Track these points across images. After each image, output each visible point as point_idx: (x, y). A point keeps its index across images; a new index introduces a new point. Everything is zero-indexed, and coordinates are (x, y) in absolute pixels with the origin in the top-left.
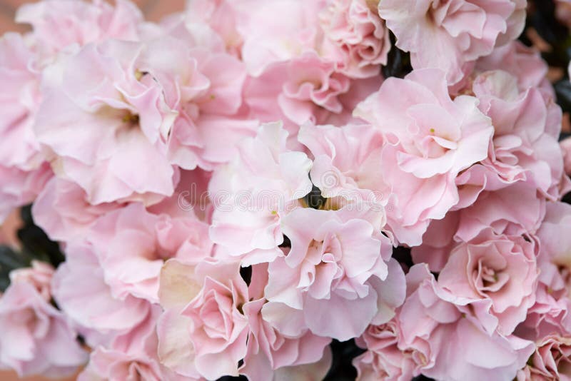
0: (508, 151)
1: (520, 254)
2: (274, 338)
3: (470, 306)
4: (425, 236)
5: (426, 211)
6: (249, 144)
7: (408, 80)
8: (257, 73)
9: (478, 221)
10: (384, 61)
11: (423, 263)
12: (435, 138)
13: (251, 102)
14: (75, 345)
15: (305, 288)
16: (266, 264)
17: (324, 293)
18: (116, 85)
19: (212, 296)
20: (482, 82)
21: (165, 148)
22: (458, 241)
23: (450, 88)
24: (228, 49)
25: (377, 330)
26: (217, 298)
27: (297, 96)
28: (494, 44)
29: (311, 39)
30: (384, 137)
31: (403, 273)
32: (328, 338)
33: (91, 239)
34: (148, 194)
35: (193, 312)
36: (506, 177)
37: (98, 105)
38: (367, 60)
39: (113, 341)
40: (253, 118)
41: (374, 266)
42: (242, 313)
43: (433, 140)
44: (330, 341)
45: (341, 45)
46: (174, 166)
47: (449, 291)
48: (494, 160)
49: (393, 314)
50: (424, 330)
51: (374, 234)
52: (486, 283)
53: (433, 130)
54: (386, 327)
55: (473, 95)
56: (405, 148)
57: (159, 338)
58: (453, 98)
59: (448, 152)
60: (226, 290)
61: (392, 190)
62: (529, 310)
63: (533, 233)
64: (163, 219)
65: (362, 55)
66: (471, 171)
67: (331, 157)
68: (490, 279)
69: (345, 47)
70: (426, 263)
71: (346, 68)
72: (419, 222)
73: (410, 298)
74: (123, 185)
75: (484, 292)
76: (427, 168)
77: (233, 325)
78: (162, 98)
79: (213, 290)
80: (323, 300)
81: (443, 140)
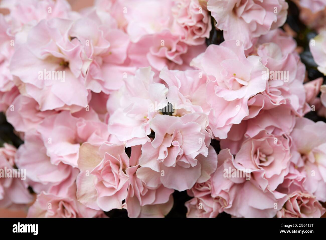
0: (276, 88)
1: (281, 145)
2: (142, 189)
3: (252, 174)
4: (229, 134)
5: (230, 120)
6: (131, 80)
7: (221, 46)
8: (136, 40)
9: (258, 126)
10: (208, 36)
11: (227, 149)
12: (237, 79)
13: (132, 57)
14: (27, 192)
15: (162, 160)
16: (141, 146)
17: (172, 163)
18: (57, 43)
19: (108, 163)
20: (262, 49)
21: (84, 81)
22: (247, 137)
23: (245, 51)
24: (119, 27)
25: (200, 186)
26: (111, 165)
27: (158, 54)
28: (270, 28)
29: (166, 23)
30: (208, 77)
31: (216, 154)
32: (172, 189)
33: (40, 131)
34: (73, 106)
35: (97, 173)
36: (275, 102)
37: (47, 55)
38: (197, 35)
39: (50, 189)
40: (132, 66)
41: (201, 148)
42: (125, 173)
43: (235, 80)
44: (173, 192)
45: (183, 26)
46: (88, 90)
47: (241, 165)
48: (268, 92)
49: (209, 177)
50: (226, 186)
51: (201, 131)
52: (261, 161)
53: (235, 75)
54: (205, 184)
55: (257, 55)
56: (219, 84)
57: (78, 187)
58: (247, 57)
59: (243, 87)
60: (117, 160)
61: (211, 107)
62: (285, 177)
63: (288, 134)
64: (81, 121)
65: (195, 32)
66: (256, 98)
67: (178, 87)
68: (264, 160)
69: (186, 28)
70: (229, 149)
71: (186, 39)
72: (226, 126)
73: (219, 168)
74: (59, 100)
75: (260, 166)
76: (231, 96)
77: (119, 181)
78: (83, 52)
79: (109, 160)
80: (171, 167)
81: (240, 80)
